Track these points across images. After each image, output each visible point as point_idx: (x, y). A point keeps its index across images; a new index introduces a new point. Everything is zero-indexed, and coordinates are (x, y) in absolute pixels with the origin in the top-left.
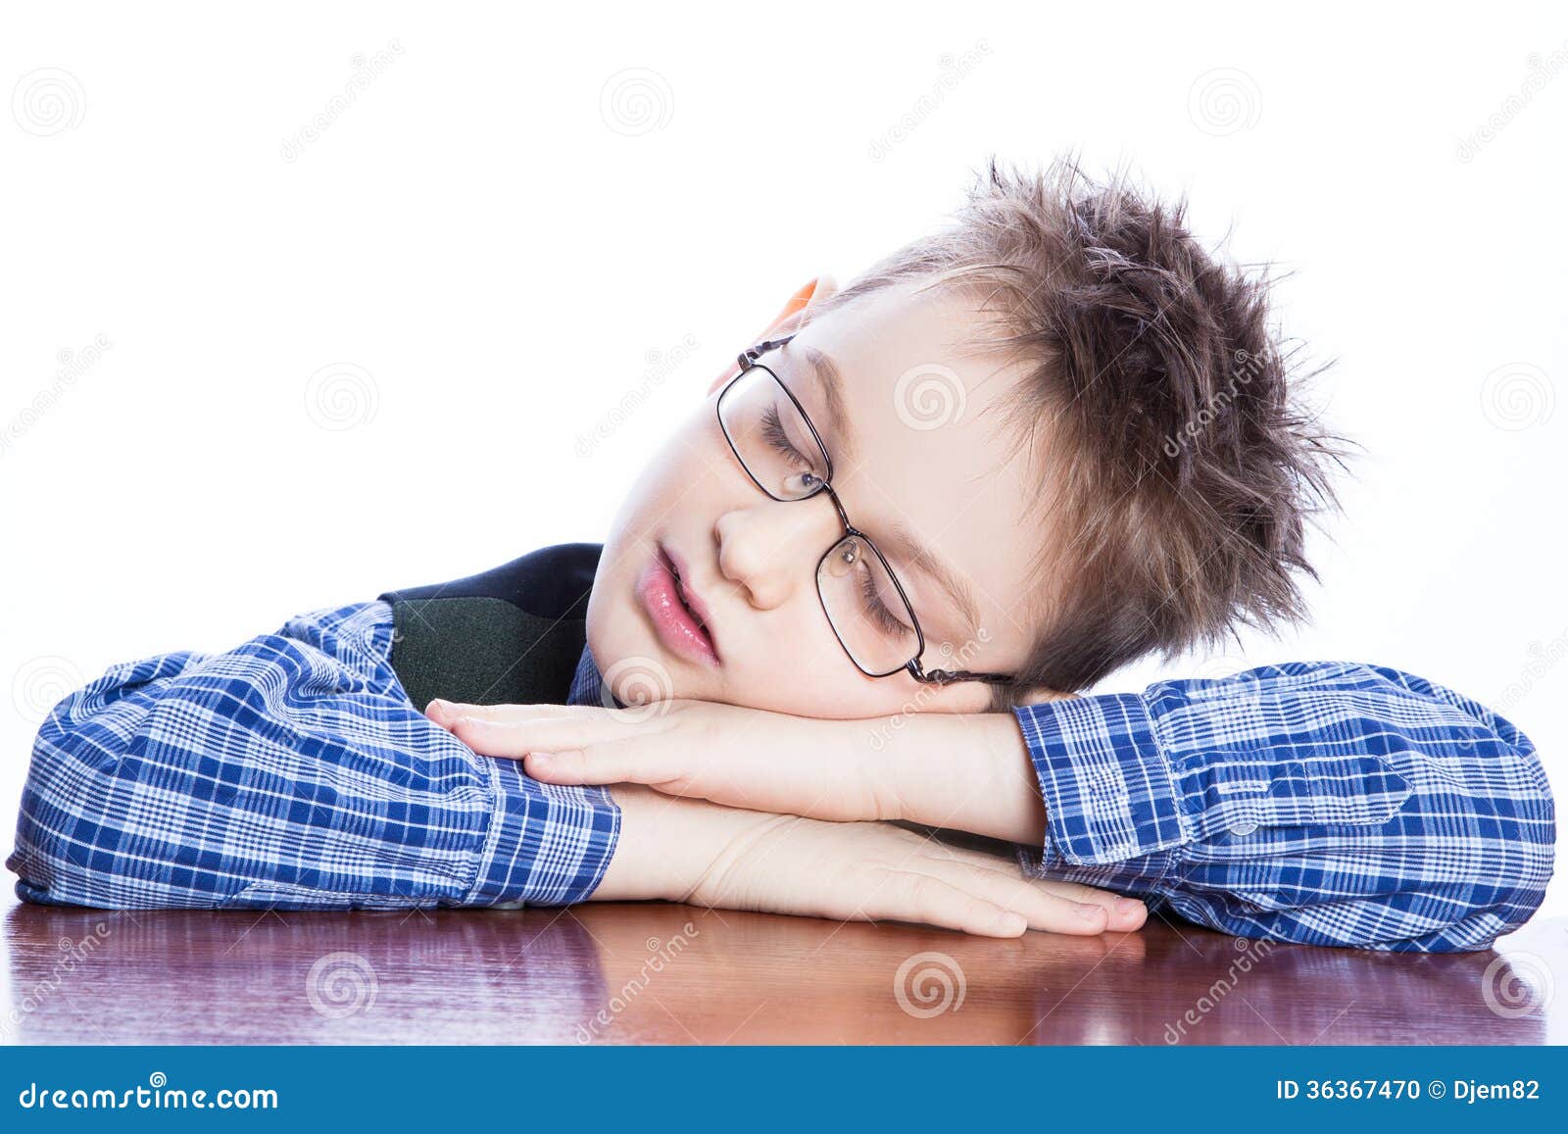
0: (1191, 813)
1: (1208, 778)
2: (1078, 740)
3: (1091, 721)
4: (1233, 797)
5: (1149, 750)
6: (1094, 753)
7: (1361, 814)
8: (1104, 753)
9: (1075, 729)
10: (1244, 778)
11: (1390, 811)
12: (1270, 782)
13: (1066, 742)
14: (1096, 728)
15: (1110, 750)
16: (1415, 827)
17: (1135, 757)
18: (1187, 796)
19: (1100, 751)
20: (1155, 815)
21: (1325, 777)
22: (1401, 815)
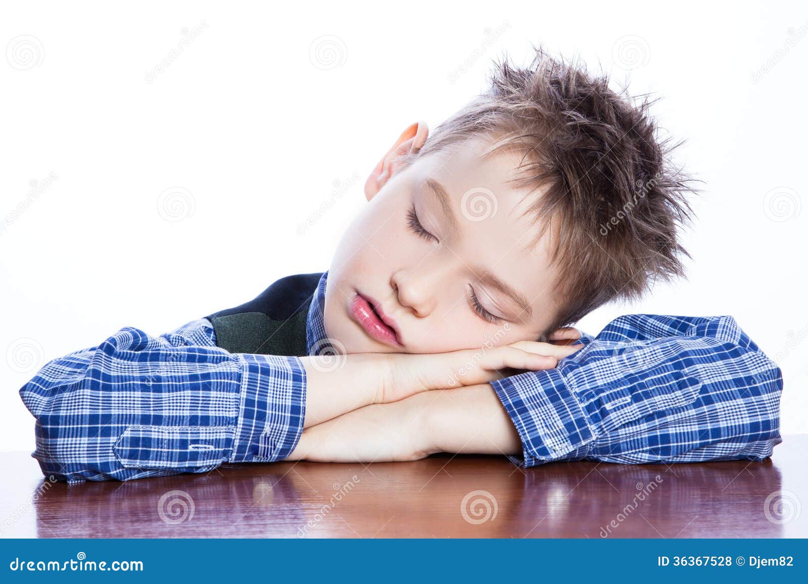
0: (595, 422)
1: (599, 403)
2: (528, 396)
3: (533, 385)
4: (615, 410)
5: (566, 394)
6: (538, 401)
7: (680, 401)
8: (543, 400)
9: (525, 391)
10: (617, 398)
11: (694, 396)
12: (630, 396)
13: (522, 398)
14: (536, 388)
15: (546, 398)
16: (709, 401)
17: (560, 399)
18: (591, 414)
19: (541, 400)
20: (577, 427)
21: (658, 386)
22: (700, 396)
